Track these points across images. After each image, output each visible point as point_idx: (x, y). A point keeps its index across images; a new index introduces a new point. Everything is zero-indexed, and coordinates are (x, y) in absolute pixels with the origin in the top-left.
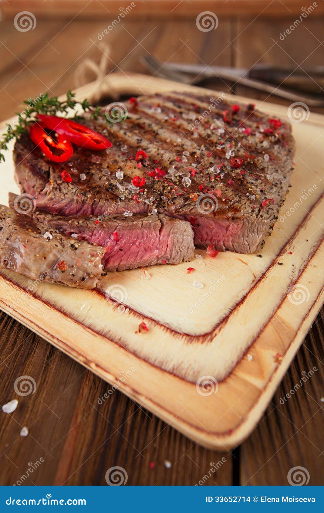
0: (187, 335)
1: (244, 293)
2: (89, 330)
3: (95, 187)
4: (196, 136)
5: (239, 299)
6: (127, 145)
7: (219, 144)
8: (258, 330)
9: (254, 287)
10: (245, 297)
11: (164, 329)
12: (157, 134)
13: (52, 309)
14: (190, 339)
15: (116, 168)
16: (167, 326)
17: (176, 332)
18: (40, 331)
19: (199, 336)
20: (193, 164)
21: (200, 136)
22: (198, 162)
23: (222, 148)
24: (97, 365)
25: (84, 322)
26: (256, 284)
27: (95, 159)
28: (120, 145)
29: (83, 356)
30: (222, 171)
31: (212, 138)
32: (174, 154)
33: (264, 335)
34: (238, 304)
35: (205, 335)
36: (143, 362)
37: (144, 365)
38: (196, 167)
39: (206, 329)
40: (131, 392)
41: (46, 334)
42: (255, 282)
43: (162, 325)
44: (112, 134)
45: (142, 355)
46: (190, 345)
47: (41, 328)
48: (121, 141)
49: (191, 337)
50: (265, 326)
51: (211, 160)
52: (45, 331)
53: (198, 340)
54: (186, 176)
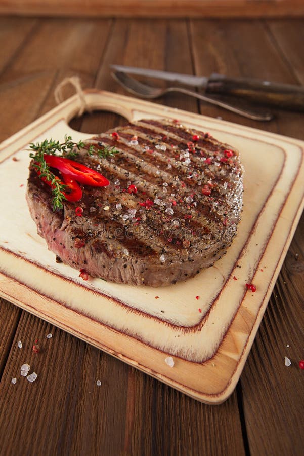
0: (184, 327)
1: (218, 291)
2: (113, 330)
3: (103, 218)
4: (170, 167)
5: (215, 296)
6: (119, 178)
7: (188, 174)
8: (231, 318)
9: (224, 286)
10: (219, 295)
11: (166, 324)
12: (140, 166)
13: (82, 316)
14: (186, 330)
15: (114, 200)
16: (168, 322)
17: (175, 326)
18: (76, 333)
19: (192, 327)
20: (172, 194)
21: (173, 167)
22: (176, 192)
23: (191, 178)
24: (123, 355)
25: (108, 324)
26: (225, 284)
27: (97, 193)
28: (113, 179)
29: (112, 350)
30: (194, 199)
31: (183, 169)
32: (157, 186)
33: (235, 321)
34: (215, 300)
35: (196, 326)
36: (156, 350)
37: (157, 352)
38: (175, 197)
39: (195, 321)
40: (151, 372)
41: (81, 335)
42: (225, 282)
43: (164, 322)
44: (105, 169)
45: (154, 345)
46: (186, 335)
47: (76, 331)
48: (113, 175)
49: (186, 329)
50: (235, 315)
51: (185, 189)
52: (80, 333)
53: (192, 330)
54: (169, 206)
